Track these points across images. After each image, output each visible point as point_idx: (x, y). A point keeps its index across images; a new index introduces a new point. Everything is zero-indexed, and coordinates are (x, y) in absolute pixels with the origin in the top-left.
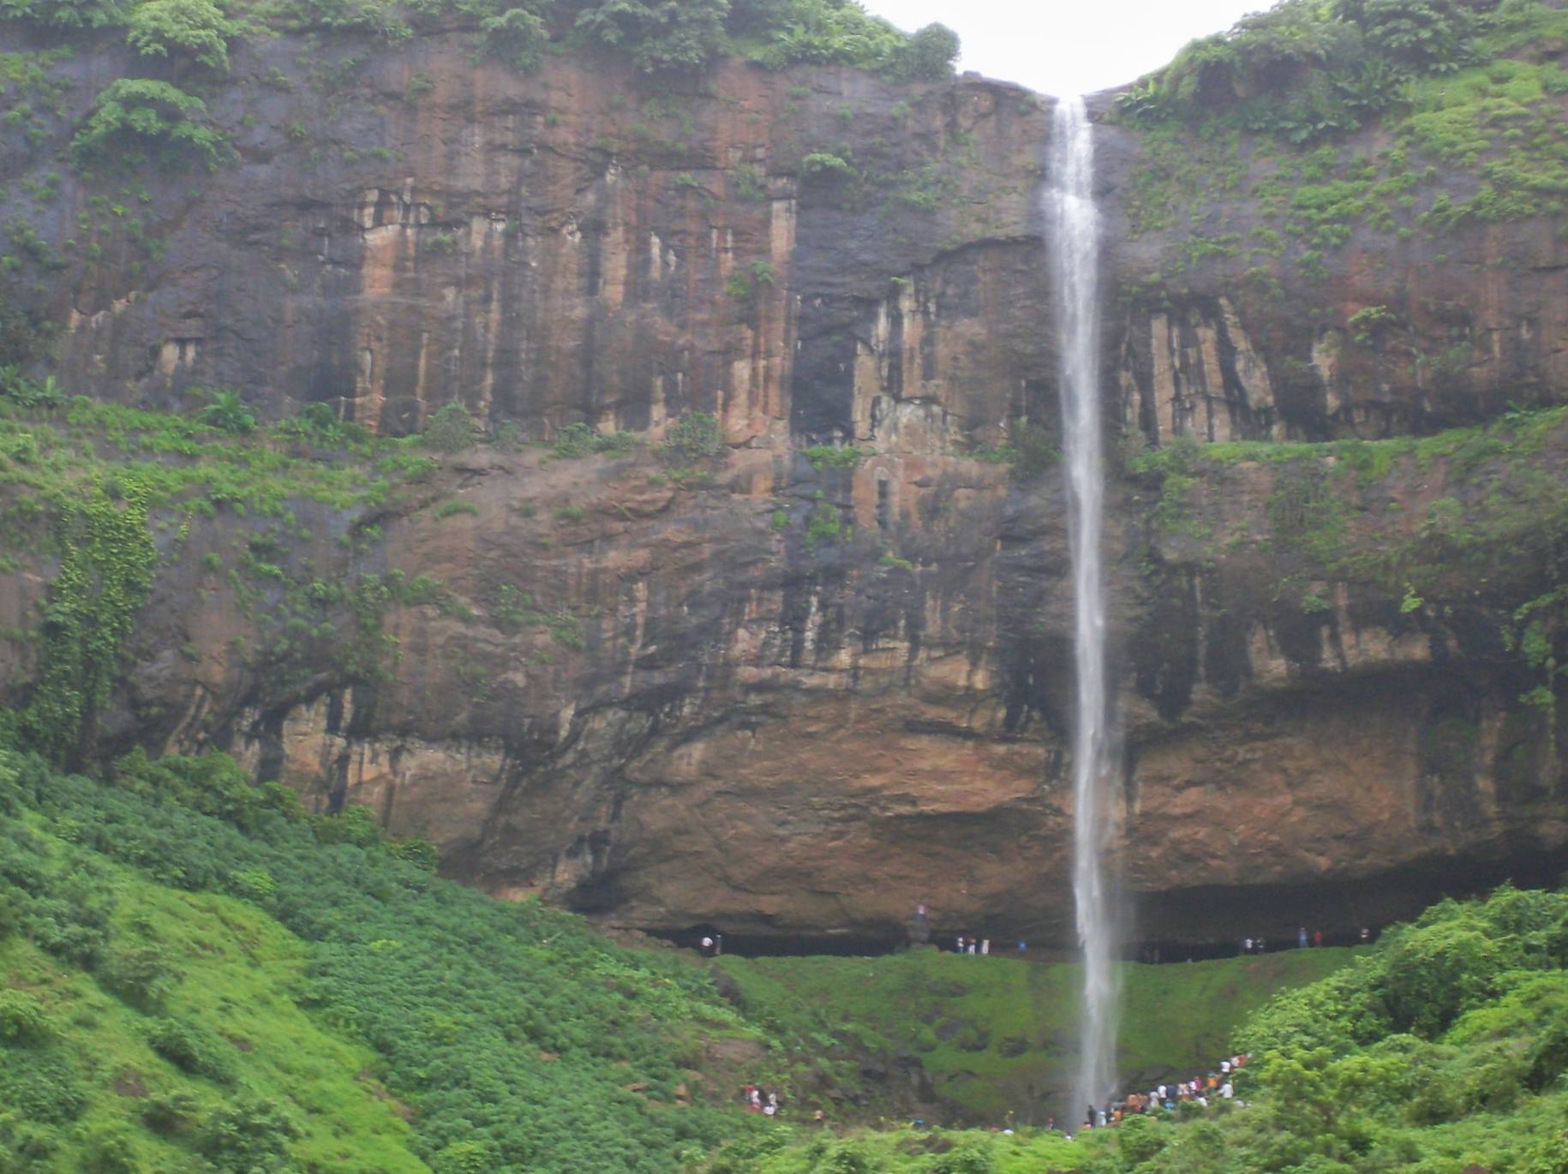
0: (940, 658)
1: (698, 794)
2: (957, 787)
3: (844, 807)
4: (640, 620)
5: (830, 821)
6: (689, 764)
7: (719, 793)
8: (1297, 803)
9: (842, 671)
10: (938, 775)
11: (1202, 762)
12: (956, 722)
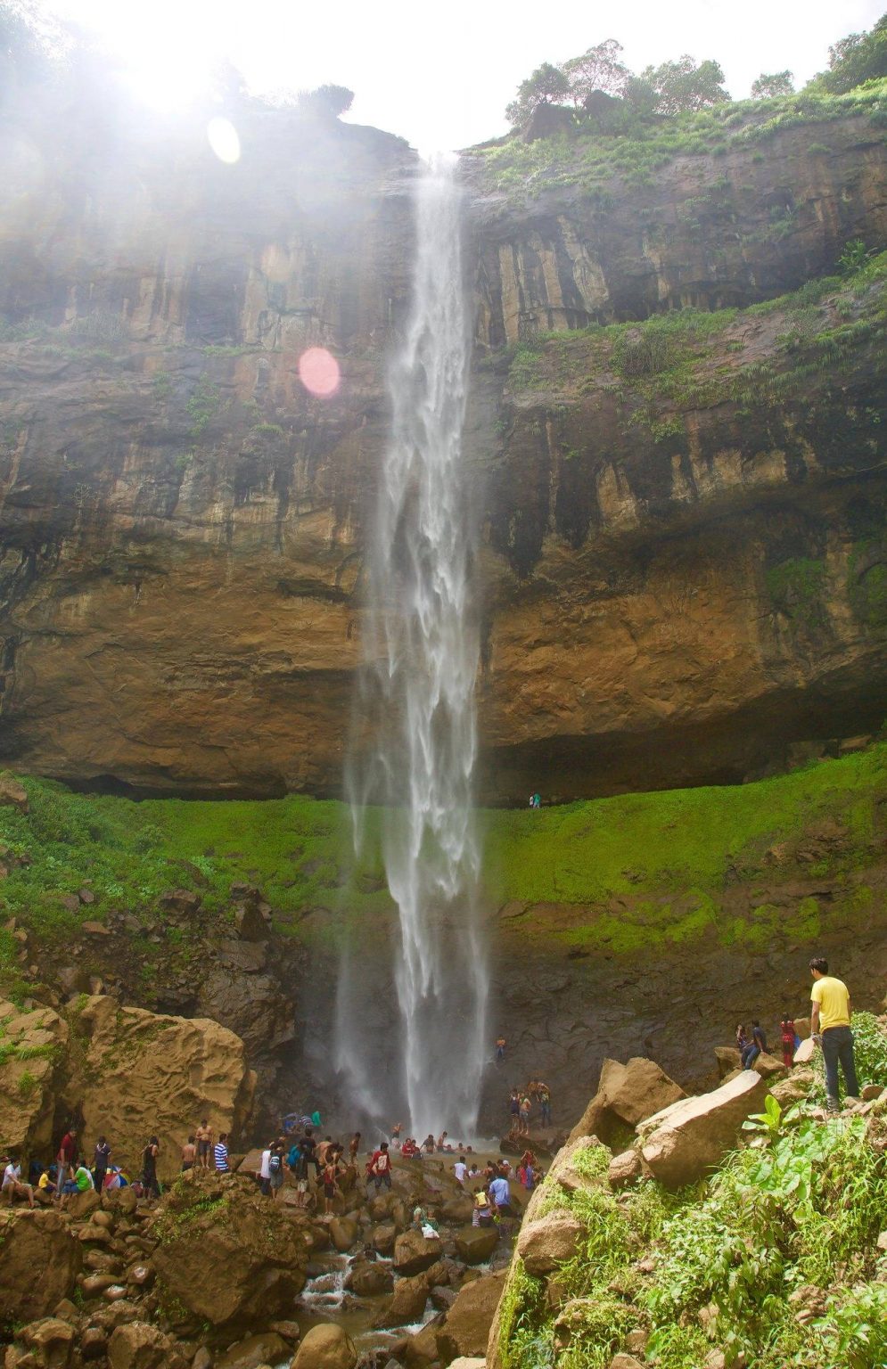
0: (307, 514)
1: (88, 646)
2: (329, 646)
3: (226, 664)
4: (16, 460)
5: (213, 679)
6: (76, 615)
7: (108, 646)
8: (641, 653)
9: (215, 524)
10: (310, 634)
11: (549, 623)
12: (325, 581)
